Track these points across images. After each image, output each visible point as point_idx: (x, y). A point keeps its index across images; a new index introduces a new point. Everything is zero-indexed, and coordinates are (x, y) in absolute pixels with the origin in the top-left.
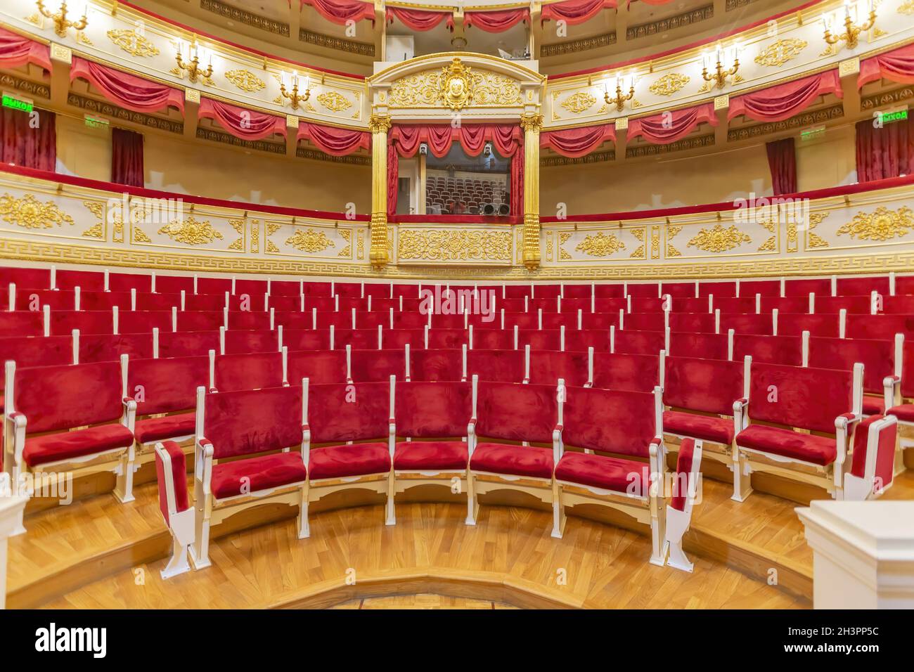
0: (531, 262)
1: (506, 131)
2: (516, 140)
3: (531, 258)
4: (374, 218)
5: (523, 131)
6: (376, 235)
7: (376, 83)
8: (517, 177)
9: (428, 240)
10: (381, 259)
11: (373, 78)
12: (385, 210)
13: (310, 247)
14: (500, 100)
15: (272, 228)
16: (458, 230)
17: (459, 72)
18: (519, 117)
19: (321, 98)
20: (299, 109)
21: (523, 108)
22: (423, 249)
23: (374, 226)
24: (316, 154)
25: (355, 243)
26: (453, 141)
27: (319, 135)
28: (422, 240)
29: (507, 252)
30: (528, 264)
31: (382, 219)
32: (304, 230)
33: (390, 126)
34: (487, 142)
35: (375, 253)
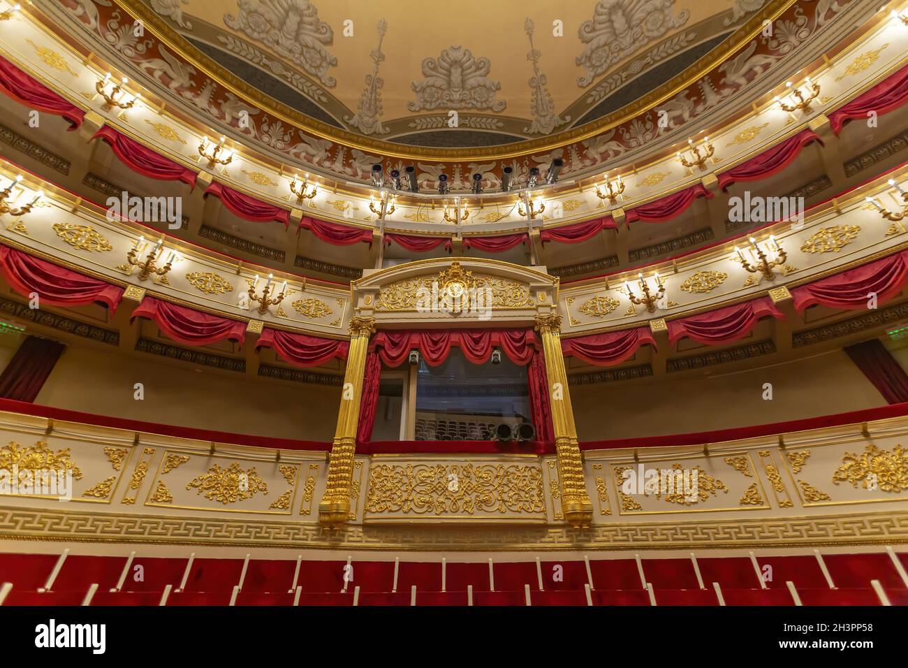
0: (579, 517)
1: (517, 335)
2: (531, 345)
3: (578, 508)
4: (336, 446)
5: (538, 335)
6: (335, 472)
7: (363, 286)
8: (537, 388)
9: (412, 480)
10: (337, 513)
11: (359, 282)
12: (353, 434)
13: (229, 492)
14: (507, 302)
15: (173, 462)
16: (459, 464)
17: (459, 276)
18: (533, 319)
19: (297, 305)
20: (268, 314)
21: (536, 309)
22: (405, 496)
23: (335, 458)
24: (283, 373)
25: (302, 486)
26: (452, 347)
27: (285, 342)
28: (405, 480)
29: (536, 498)
30: (575, 520)
31: (347, 447)
32: (226, 464)
33: (374, 331)
34: (495, 348)
35: (328, 503)
